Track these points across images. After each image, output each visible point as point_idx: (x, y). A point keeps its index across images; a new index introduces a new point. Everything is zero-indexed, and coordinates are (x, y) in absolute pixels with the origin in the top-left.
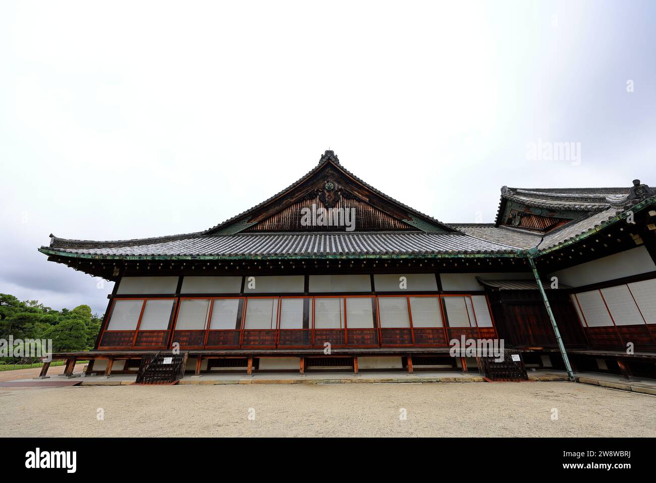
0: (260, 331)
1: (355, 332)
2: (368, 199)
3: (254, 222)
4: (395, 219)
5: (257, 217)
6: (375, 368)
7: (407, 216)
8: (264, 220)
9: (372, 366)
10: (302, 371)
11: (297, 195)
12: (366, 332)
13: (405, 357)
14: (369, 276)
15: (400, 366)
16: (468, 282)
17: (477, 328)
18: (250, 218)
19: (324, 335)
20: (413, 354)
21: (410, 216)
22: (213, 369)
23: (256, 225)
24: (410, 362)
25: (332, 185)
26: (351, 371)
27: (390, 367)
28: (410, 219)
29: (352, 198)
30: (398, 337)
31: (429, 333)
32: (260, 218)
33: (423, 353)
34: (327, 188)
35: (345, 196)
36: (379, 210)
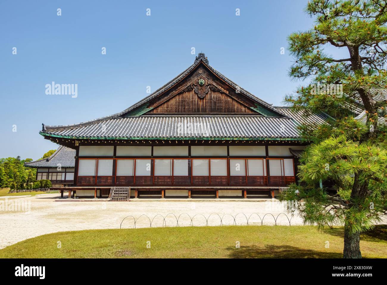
0: (164, 177)
1: (217, 178)
2: (228, 92)
3: (151, 108)
4: (245, 107)
5: (153, 104)
6: (228, 196)
7: (254, 104)
8: (158, 107)
9: (226, 195)
10: (190, 197)
11: (179, 88)
12: (223, 178)
13: (243, 190)
14: (227, 147)
15: (241, 195)
16: (284, 151)
17: (284, 176)
18: (148, 105)
19: (200, 179)
20: (247, 189)
21: (256, 105)
22: (140, 195)
23: (153, 110)
24: (245, 193)
25: (204, 81)
26: (215, 197)
27: (235, 195)
28: (255, 107)
29: (217, 91)
30: (241, 180)
31: (258, 179)
32: (155, 105)
33: (253, 189)
34: (200, 83)
35: (212, 89)
36: (235, 100)
